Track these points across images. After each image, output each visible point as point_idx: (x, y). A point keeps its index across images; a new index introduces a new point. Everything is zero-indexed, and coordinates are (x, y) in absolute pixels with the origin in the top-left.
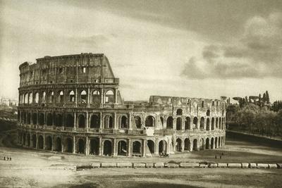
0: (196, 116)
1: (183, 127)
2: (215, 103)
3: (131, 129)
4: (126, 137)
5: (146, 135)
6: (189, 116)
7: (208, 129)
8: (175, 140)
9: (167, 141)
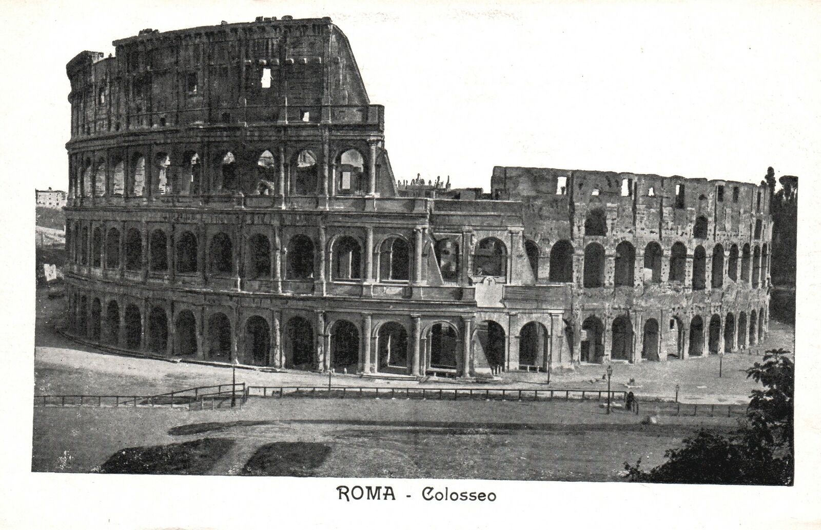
0: (655, 237)
1: (609, 278)
2: (729, 193)
3: (421, 282)
4: (404, 310)
5: (473, 304)
6: (629, 238)
7: (698, 285)
8: (580, 320)
9: (547, 324)
